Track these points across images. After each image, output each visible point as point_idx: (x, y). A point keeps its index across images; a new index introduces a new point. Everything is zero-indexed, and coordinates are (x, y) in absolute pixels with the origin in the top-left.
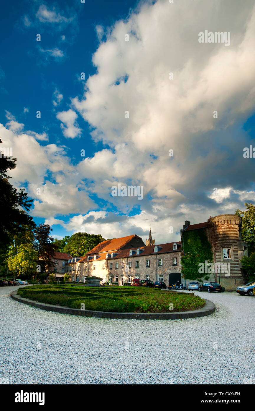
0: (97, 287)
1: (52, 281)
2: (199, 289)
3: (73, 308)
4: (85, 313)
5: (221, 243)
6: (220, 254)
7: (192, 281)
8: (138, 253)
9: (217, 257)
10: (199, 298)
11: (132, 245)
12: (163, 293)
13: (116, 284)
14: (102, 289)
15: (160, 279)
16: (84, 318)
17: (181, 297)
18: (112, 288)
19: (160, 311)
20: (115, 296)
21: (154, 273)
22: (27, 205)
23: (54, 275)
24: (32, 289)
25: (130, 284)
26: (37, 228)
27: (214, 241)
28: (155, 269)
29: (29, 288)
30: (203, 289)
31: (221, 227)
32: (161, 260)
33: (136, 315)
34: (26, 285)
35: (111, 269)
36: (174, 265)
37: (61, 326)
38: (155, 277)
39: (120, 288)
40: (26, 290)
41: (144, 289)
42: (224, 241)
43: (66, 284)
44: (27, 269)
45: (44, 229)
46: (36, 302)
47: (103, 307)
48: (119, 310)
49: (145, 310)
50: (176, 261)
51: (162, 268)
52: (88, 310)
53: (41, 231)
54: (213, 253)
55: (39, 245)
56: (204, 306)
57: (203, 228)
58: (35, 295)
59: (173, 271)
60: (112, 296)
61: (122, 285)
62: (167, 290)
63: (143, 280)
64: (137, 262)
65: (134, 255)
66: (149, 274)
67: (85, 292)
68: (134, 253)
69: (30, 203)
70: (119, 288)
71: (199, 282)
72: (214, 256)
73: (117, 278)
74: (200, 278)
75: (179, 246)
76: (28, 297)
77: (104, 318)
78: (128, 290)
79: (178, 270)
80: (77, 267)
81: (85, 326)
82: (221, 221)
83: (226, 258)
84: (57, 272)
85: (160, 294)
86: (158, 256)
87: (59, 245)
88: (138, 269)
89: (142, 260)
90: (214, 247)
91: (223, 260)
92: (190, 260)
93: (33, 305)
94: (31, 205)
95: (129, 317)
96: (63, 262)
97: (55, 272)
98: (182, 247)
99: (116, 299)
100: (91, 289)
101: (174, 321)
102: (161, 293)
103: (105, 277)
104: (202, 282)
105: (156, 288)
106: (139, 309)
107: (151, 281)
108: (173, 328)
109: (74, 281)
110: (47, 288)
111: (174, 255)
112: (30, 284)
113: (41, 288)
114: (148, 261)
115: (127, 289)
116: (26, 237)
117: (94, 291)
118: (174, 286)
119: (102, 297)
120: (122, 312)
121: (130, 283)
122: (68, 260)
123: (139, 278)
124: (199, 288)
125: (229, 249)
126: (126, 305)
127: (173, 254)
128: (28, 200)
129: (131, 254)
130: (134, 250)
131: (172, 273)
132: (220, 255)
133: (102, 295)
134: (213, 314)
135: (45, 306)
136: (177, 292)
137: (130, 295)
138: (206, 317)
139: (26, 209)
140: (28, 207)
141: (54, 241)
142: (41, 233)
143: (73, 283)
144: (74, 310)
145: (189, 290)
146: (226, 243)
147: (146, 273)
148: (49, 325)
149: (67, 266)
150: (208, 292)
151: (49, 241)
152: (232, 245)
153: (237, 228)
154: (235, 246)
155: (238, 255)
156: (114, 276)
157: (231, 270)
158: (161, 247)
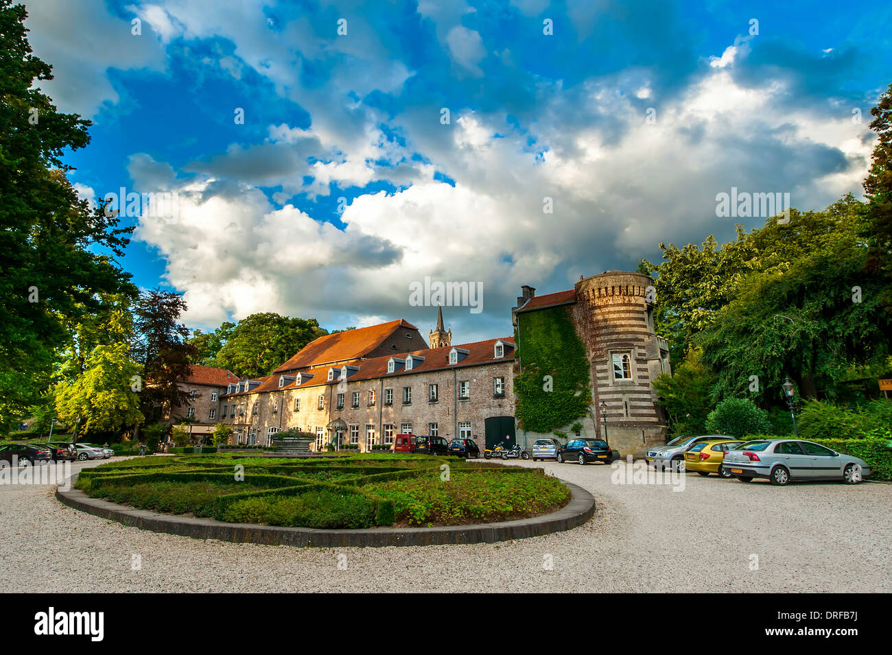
0: (301, 458)
1: (182, 444)
2: (558, 455)
3: (229, 522)
4: (263, 536)
5: (607, 341)
6: (605, 367)
7: (541, 437)
8: (409, 367)
9: (599, 375)
10: (555, 482)
11: (394, 347)
12: (469, 472)
13: (352, 447)
14: (315, 463)
15: (463, 432)
16: (260, 549)
17: (512, 478)
18: (340, 462)
19: (459, 521)
20: (344, 483)
21: (450, 417)
22: (118, 242)
23: (186, 427)
24: (120, 472)
25: (389, 447)
26: (144, 303)
27: (592, 336)
28: (452, 408)
29: (109, 469)
30: (567, 454)
31: (607, 301)
32: (467, 384)
33: (396, 534)
34: (105, 458)
35: (340, 408)
36: (497, 396)
37: (193, 579)
38: (451, 428)
39: (360, 461)
40: (100, 476)
41: (423, 460)
42: (614, 337)
43: (219, 454)
44: (112, 415)
45: (164, 304)
46: (127, 508)
47: (310, 516)
48: (351, 522)
49: (420, 520)
50: (503, 387)
51: (467, 404)
52: (271, 524)
53: (154, 310)
54: (589, 366)
55: (148, 349)
56: (567, 503)
57: (564, 305)
58: (125, 490)
59: (496, 412)
60: (337, 483)
61: (369, 450)
62: (480, 460)
63: (422, 437)
64: (407, 389)
65: (400, 373)
66: (437, 420)
67: (266, 475)
68: (400, 365)
69: (126, 235)
70: (359, 458)
71: (559, 439)
72: (591, 373)
73: (356, 431)
74: (561, 427)
75: (508, 349)
76: (107, 496)
77: (313, 545)
78: (382, 466)
79: (508, 408)
80: (251, 406)
81: (259, 573)
82: (606, 288)
83: (620, 377)
84: (197, 419)
85: (461, 473)
86: (458, 372)
87: (205, 346)
88: (408, 409)
89: (419, 386)
90: (591, 351)
91: (614, 383)
92: (536, 384)
93: (118, 518)
94: (127, 241)
95: (378, 541)
96: (214, 393)
97: (191, 421)
98: (516, 349)
99: (345, 493)
100: (284, 464)
101: (491, 546)
102: (465, 471)
103: (325, 430)
104: (566, 438)
105: (453, 457)
106: (404, 516)
107: (441, 439)
108: (490, 565)
109: (240, 444)
110: (162, 466)
111: (497, 370)
112: (117, 454)
113: (147, 468)
114: (435, 387)
115: (381, 461)
116: (110, 326)
117: (289, 472)
118: (498, 449)
119: (311, 489)
120: (361, 527)
121: (389, 443)
122: (226, 388)
123: (410, 430)
124: (558, 453)
125: (627, 354)
126: (372, 508)
127: (495, 368)
128: (120, 226)
129: (391, 369)
130: (398, 359)
131: (493, 415)
132: (605, 371)
133: (313, 481)
134: (589, 524)
135: (153, 521)
136: (505, 466)
137: (384, 479)
138: (571, 533)
139: (115, 250)
140: (119, 247)
141: (191, 336)
142: (154, 316)
143: (238, 447)
144: (231, 528)
145: (535, 459)
146: (620, 340)
147: (428, 419)
148: (158, 574)
149: (224, 404)
150: (579, 463)
151: (177, 338)
152: (633, 345)
153: (642, 306)
154: (640, 347)
155: (647, 369)
156: (349, 428)
157: (633, 407)
158: (465, 350)
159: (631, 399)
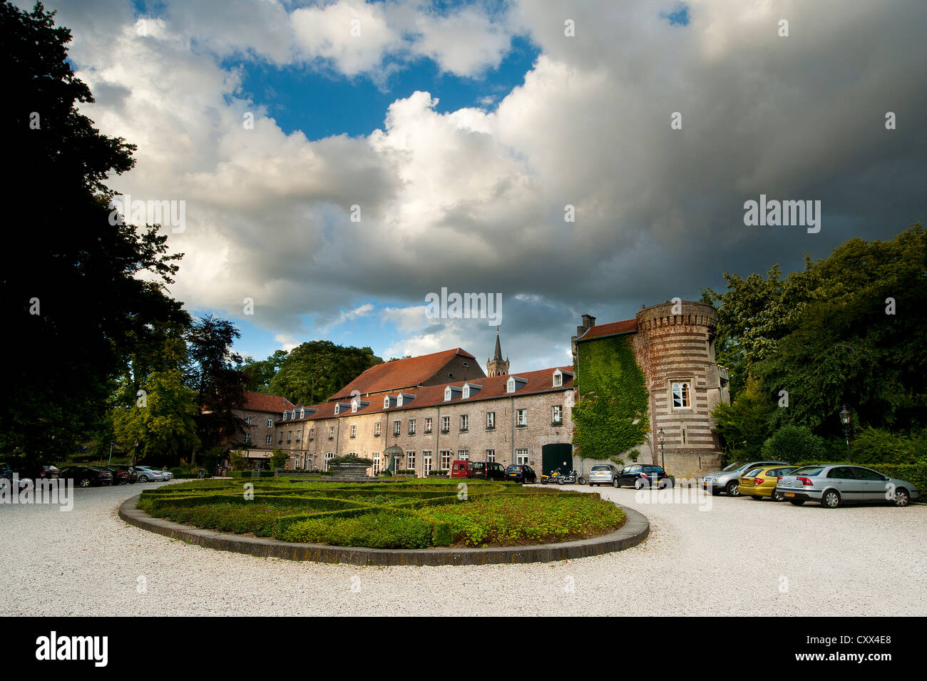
0: (358, 482)
1: (239, 468)
2: (614, 481)
3: (289, 541)
4: (322, 554)
5: (667, 370)
6: (664, 396)
7: (597, 463)
8: (466, 395)
9: (658, 404)
10: (610, 505)
11: (451, 375)
12: (525, 496)
13: (408, 472)
14: (373, 487)
15: (520, 459)
16: (321, 567)
17: (567, 502)
18: (397, 486)
19: (516, 542)
20: (402, 507)
21: (507, 444)
22: (166, 269)
23: (243, 452)
24: (180, 493)
25: (445, 472)
26: (197, 330)
27: (652, 366)
28: (509, 435)
29: (170, 491)
30: (625, 480)
31: (668, 331)
32: (524, 412)
33: (454, 553)
34: (165, 480)
35: (396, 435)
36: (555, 424)
37: (256, 593)
38: (508, 455)
39: (417, 485)
40: (160, 497)
41: (480, 485)
42: (674, 366)
43: (277, 477)
44: (169, 439)
45: (217, 331)
46: (188, 528)
47: (368, 536)
48: (409, 543)
49: (477, 541)
50: (561, 415)
51: (525, 431)
52: (331, 544)
53: (206, 338)
54: (648, 395)
55: (202, 375)
56: (622, 526)
57: (625, 334)
58: (186, 510)
59: (553, 440)
60: (394, 506)
61: (426, 475)
62: (536, 485)
63: (479, 463)
64: (464, 417)
65: (457, 401)
66: (494, 446)
67: (324, 499)
68: (457, 393)
69: (176, 263)
70: (416, 483)
71: (615, 466)
72: (650, 402)
73: (412, 457)
74: (617, 454)
75: (567, 378)
76: (168, 516)
77: (371, 564)
78: (439, 490)
79: (566, 436)
80: (307, 433)
81: (319, 588)
82: (668, 318)
83: (679, 405)
84: (253, 445)
85: (518, 498)
86: (516, 401)
87: (258, 374)
88: (465, 435)
89: (476, 412)
90: (650, 380)
91: (672, 411)
92: (594, 412)
93: (180, 536)
94: (177, 268)
95: (435, 561)
96: (270, 420)
97: (248, 446)
98: (574, 379)
99: (402, 515)
100: (341, 488)
101: (546, 565)
102: (521, 496)
103: (381, 456)
104: (623, 464)
105: (510, 482)
106: (461, 538)
107: (498, 465)
108: (545, 583)
109: (298, 468)
110: (221, 489)
111: (555, 399)
112: (176, 477)
113: (206, 490)
114: (492, 415)
115: (437, 486)
116: (164, 354)
117: (347, 496)
119: (368, 511)
120: (418, 547)
121: (446, 469)
122: (281, 414)
123: (467, 457)
124: (614, 479)
125: (686, 383)
126: (429, 530)
127: (554, 396)
128: (169, 253)
129: (448, 398)
130: (456, 388)
131: (550, 442)
132: (664, 399)
133: (370, 504)
134: (643, 545)
135: (214, 539)
136: (561, 491)
137: (441, 503)
138: (624, 553)
139: (164, 277)
140: (168, 274)
141: (243, 364)
142: (208, 343)
143: (295, 472)
144: (291, 547)
145: (592, 484)
146: (680, 369)
147: (486, 445)
148: (221, 589)
149: (280, 430)
150: (635, 488)
151: (230, 365)
152: (692, 374)
153: (704, 335)
154: (700, 376)
155: (706, 398)
156: (405, 454)
157: (691, 435)
158: (523, 379)
159: (689, 427)
